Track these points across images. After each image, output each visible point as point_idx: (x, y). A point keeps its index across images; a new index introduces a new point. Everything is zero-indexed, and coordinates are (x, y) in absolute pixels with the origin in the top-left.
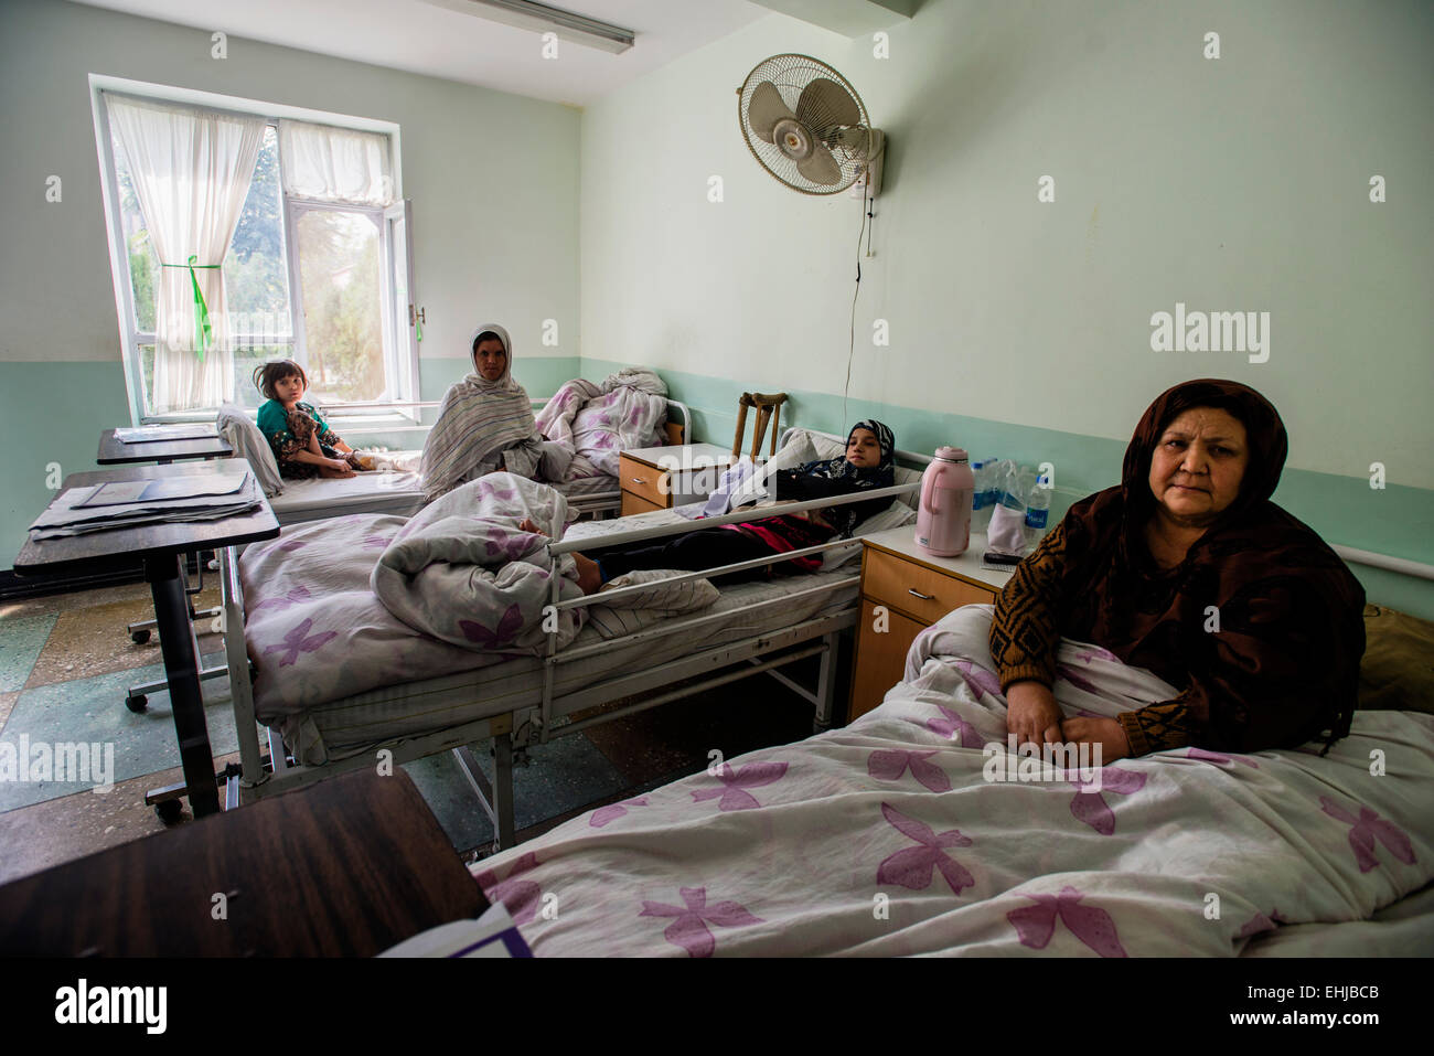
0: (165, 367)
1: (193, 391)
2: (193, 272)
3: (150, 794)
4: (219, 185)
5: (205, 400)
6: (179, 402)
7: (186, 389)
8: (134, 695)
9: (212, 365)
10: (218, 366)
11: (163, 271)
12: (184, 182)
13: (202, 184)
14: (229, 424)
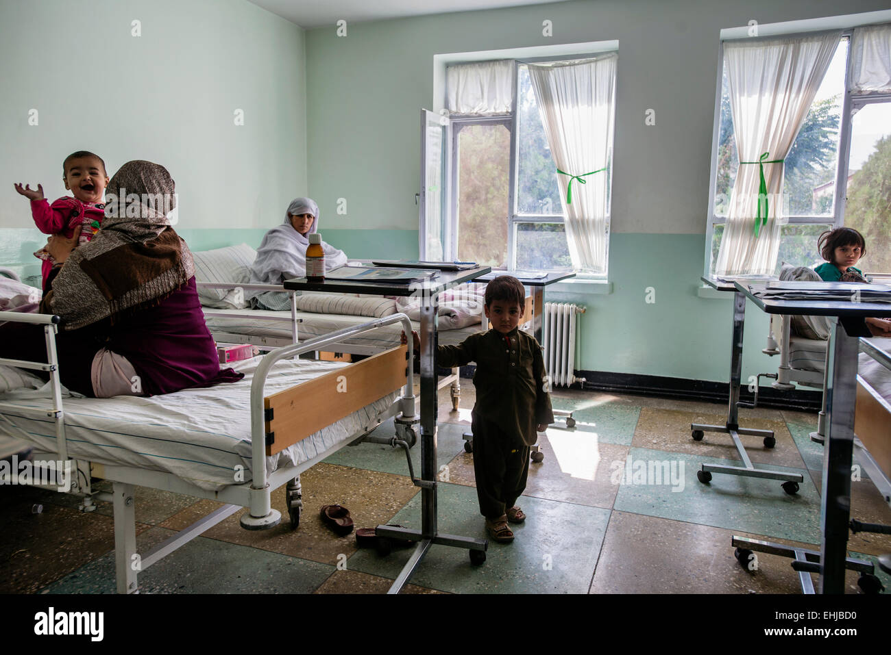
0: (728, 241)
1: (745, 260)
2: (761, 167)
3: (736, 538)
4: (793, 95)
5: (753, 268)
6: (734, 269)
7: (741, 258)
8: (705, 470)
9: (763, 240)
10: (768, 241)
11: (741, 167)
12: (767, 98)
13: (780, 96)
14: (804, 274)
